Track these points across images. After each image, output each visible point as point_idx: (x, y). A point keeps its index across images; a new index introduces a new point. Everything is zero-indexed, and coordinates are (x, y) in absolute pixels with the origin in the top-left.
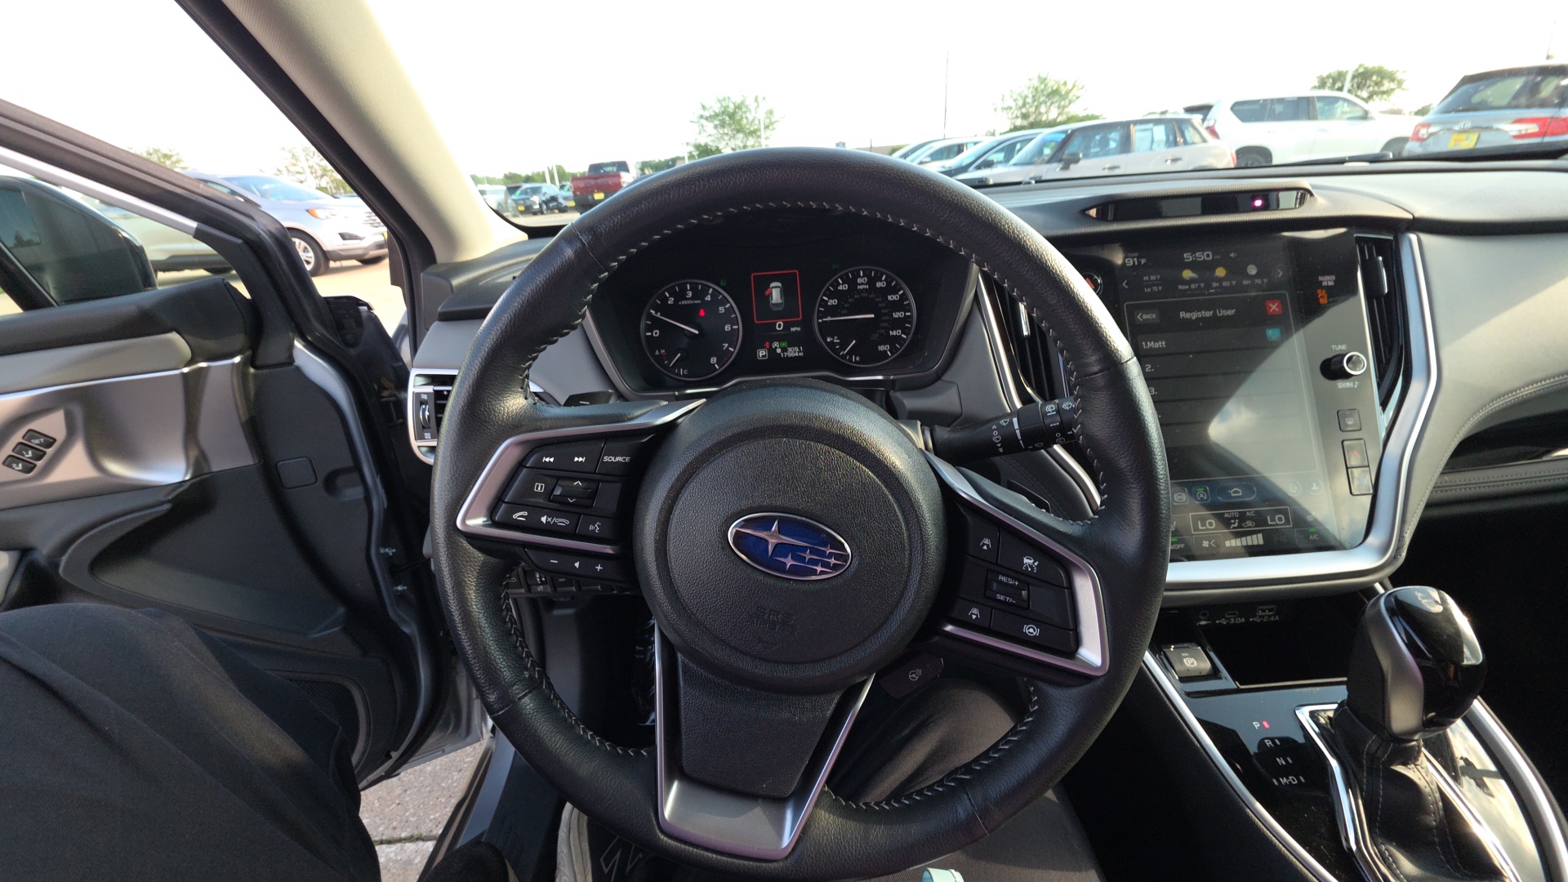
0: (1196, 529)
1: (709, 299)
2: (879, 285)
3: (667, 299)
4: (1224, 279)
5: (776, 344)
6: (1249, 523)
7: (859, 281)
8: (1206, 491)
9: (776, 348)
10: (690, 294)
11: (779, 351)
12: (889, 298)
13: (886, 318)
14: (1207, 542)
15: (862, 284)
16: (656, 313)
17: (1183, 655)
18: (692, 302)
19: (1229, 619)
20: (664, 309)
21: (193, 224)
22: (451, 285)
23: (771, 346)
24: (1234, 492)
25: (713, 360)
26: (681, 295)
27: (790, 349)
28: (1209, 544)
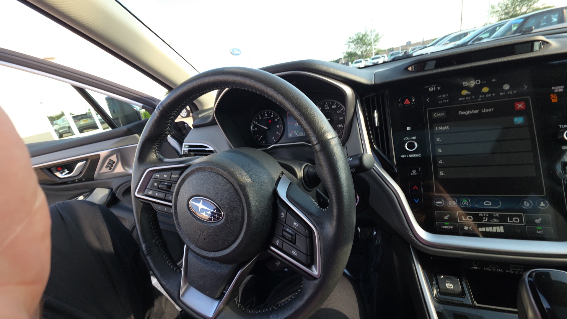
0: (461, 220)
1: (272, 116)
2: (333, 107)
3: (259, 117)
4: (488, 93)
5: (295, 132)
6: (495, 220)
7: (325, 106)
8: (468, 201)
9: (295, 133)
10: (266, 115)
11: (296, 134)
12: (337, 112)
13: (336, 120)
14: (467, 227)
15: (326, 107)
16: (256, 122)
17: (447, 281)
18: (267, 118)
19: (492, 269)
20: (258, 121)
21: (141, 105)
22: (198, 117)
23: (293, 132)
24: (486, 203)
25: (273, 138)
26: (263, 116)
27: (300, 133)
28: (468, 228)
